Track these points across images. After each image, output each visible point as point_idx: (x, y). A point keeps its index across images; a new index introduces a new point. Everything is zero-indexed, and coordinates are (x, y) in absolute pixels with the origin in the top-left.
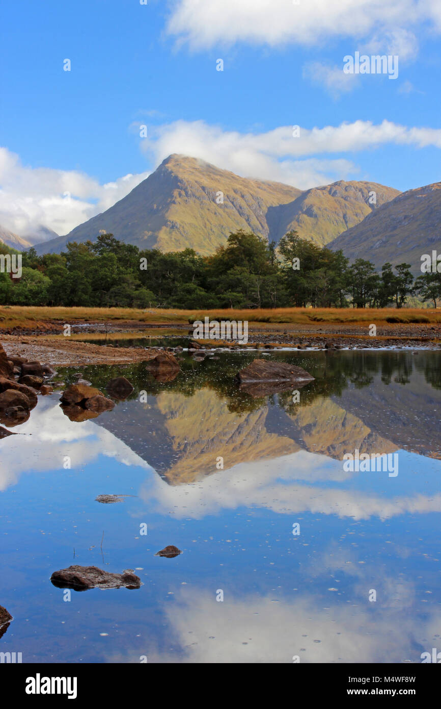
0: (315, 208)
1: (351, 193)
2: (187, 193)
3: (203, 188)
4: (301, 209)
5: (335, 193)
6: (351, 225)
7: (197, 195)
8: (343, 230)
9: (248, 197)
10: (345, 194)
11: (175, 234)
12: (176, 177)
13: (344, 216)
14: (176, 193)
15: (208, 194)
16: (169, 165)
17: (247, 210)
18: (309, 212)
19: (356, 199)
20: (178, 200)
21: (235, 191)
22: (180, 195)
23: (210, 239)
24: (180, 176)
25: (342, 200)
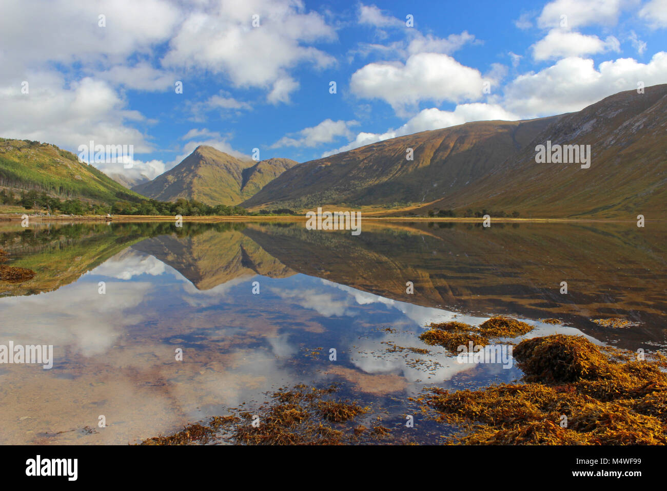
0: (262, 170)
1: (278, 163)
2: (206, 163)
3: (214, 160)
4: (256, 170)
5: (271, 163)
6: (277, 177)
7: (211, 163)
8: (273, 179)
9: (233, 164)
10: (275, 163)
11: (200, 181)
12: (201, 156)
13: (275, 173)
14: (201, 162)
15: (216, 163)
16: (199, 150)
17: (232, 170)
18: (259, 171)
19: (280, 166)
20: (202, 165)
21: (228, 162)
22: (203, 163)
23: (216, 183)
24: (203, 155)
25: (274, 166)
